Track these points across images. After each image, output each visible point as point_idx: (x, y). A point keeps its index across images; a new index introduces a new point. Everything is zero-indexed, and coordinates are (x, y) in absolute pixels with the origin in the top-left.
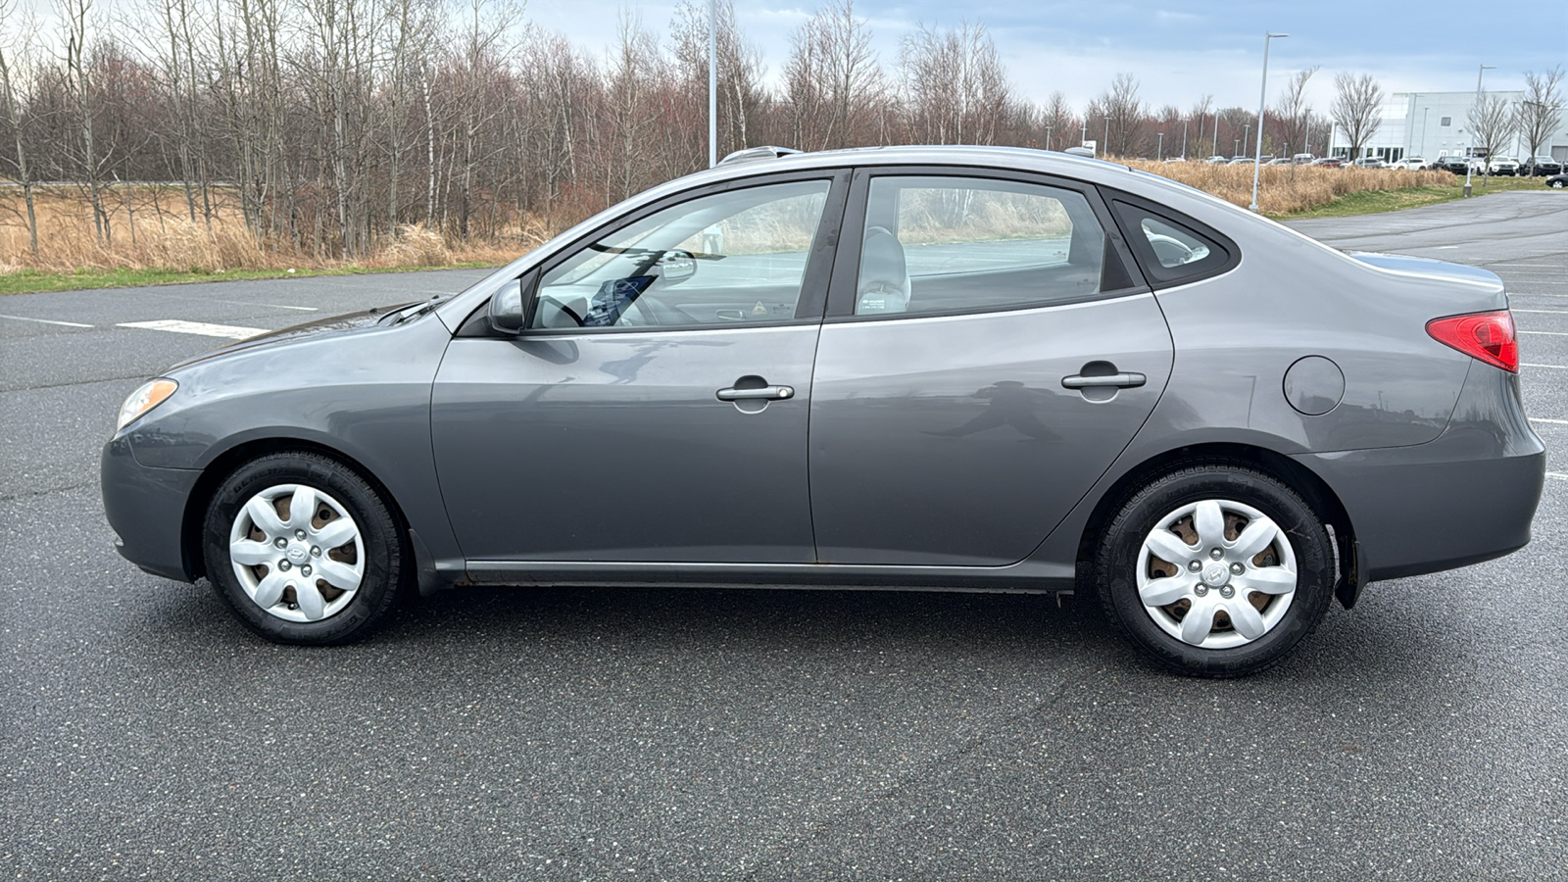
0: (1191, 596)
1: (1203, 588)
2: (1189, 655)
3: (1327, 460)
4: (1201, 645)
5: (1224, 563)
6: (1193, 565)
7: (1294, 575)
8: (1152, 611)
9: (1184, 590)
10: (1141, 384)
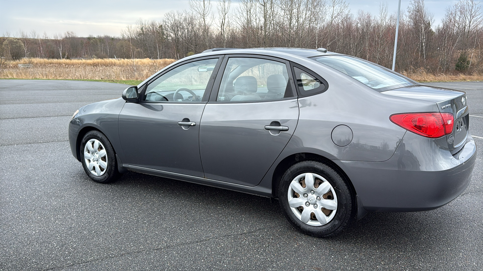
0: (304, 206)
1: (308, 204)
2: (303, 226)
3: (344, 163)
4: (307, 224)
5: (315, 196)
6: (305, 194)
7: (336, 204)
8: (292, 209)
9: (301, 203)
10: (287, 130)
